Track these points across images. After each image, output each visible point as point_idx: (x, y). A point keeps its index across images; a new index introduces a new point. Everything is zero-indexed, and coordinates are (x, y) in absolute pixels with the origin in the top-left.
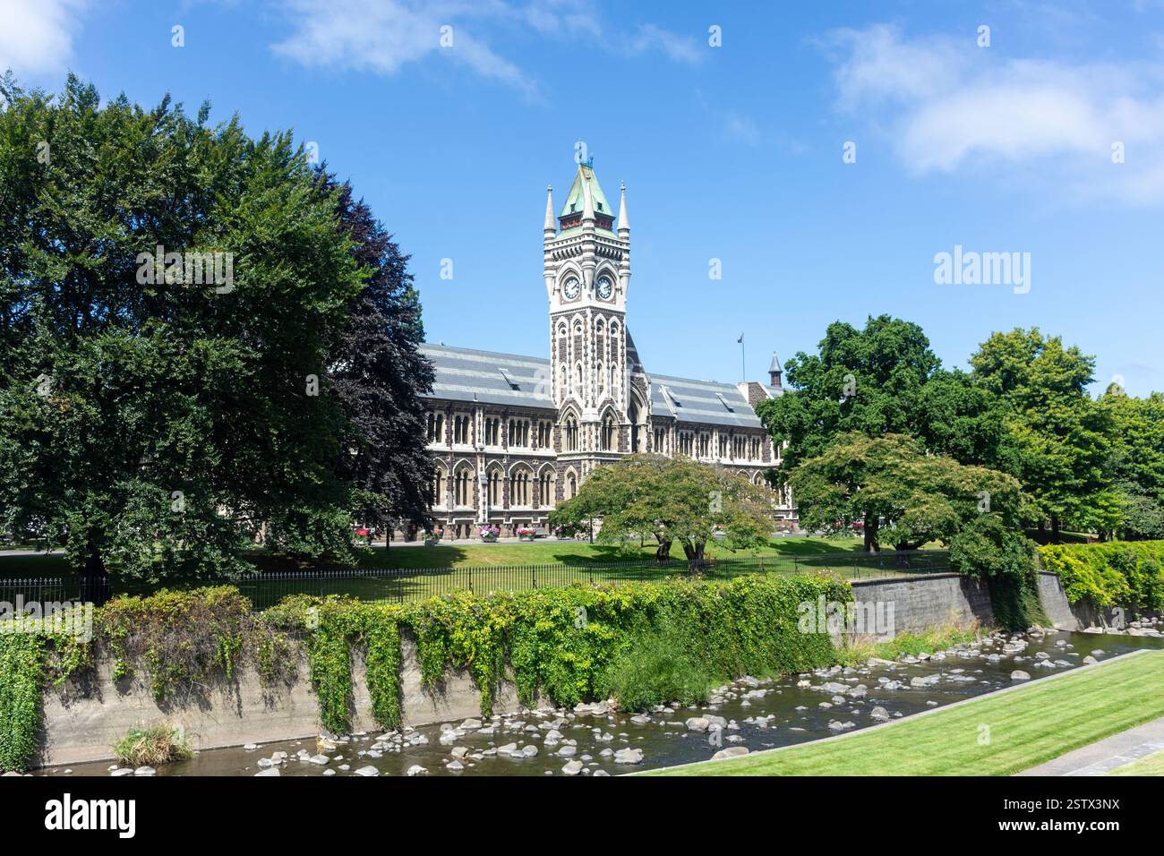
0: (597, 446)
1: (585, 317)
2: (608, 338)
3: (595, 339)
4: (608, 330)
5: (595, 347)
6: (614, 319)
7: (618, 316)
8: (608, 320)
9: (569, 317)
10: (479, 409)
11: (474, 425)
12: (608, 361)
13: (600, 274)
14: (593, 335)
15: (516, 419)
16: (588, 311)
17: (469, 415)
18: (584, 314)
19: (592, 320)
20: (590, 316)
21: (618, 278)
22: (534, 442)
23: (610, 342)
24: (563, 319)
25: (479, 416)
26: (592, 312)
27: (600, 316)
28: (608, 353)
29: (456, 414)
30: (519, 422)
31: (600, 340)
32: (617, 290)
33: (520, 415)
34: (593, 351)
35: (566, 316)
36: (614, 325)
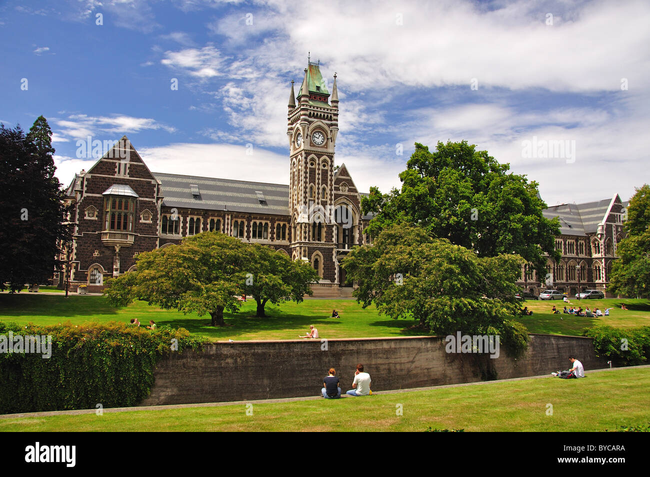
0: (305, 238)
1: (302, 157)
2: (319, 169)
3: (308, 170)
4: (319, 164)
5: (308, 175)
6: (325, 157)
7: (328, 156)
8: (319, 158)
9: (296, 158)
10: (228, 215)
11: (224, 225)
12: (318, 184)
13: (314, 130)
14: (306, 168)
15: (258, 222)
16: (303, 152)
17: (221, 219)
18: (301, 154)
19: (306, 158)
20: (304, 155)
21: (329, 132)
22: (272, 236)
23: (320, 172)
24: (294, 159)
25: (228, 219)
26: (305, 153)
27: (313, 156)
28: (319, 179)
29: (211, 218)
30: (261, 223)
31: (313, 171)
32: (328, 139)
33: (261, 219)
34: (306, 178)
35: (295, 157)
36: (325, 161)
